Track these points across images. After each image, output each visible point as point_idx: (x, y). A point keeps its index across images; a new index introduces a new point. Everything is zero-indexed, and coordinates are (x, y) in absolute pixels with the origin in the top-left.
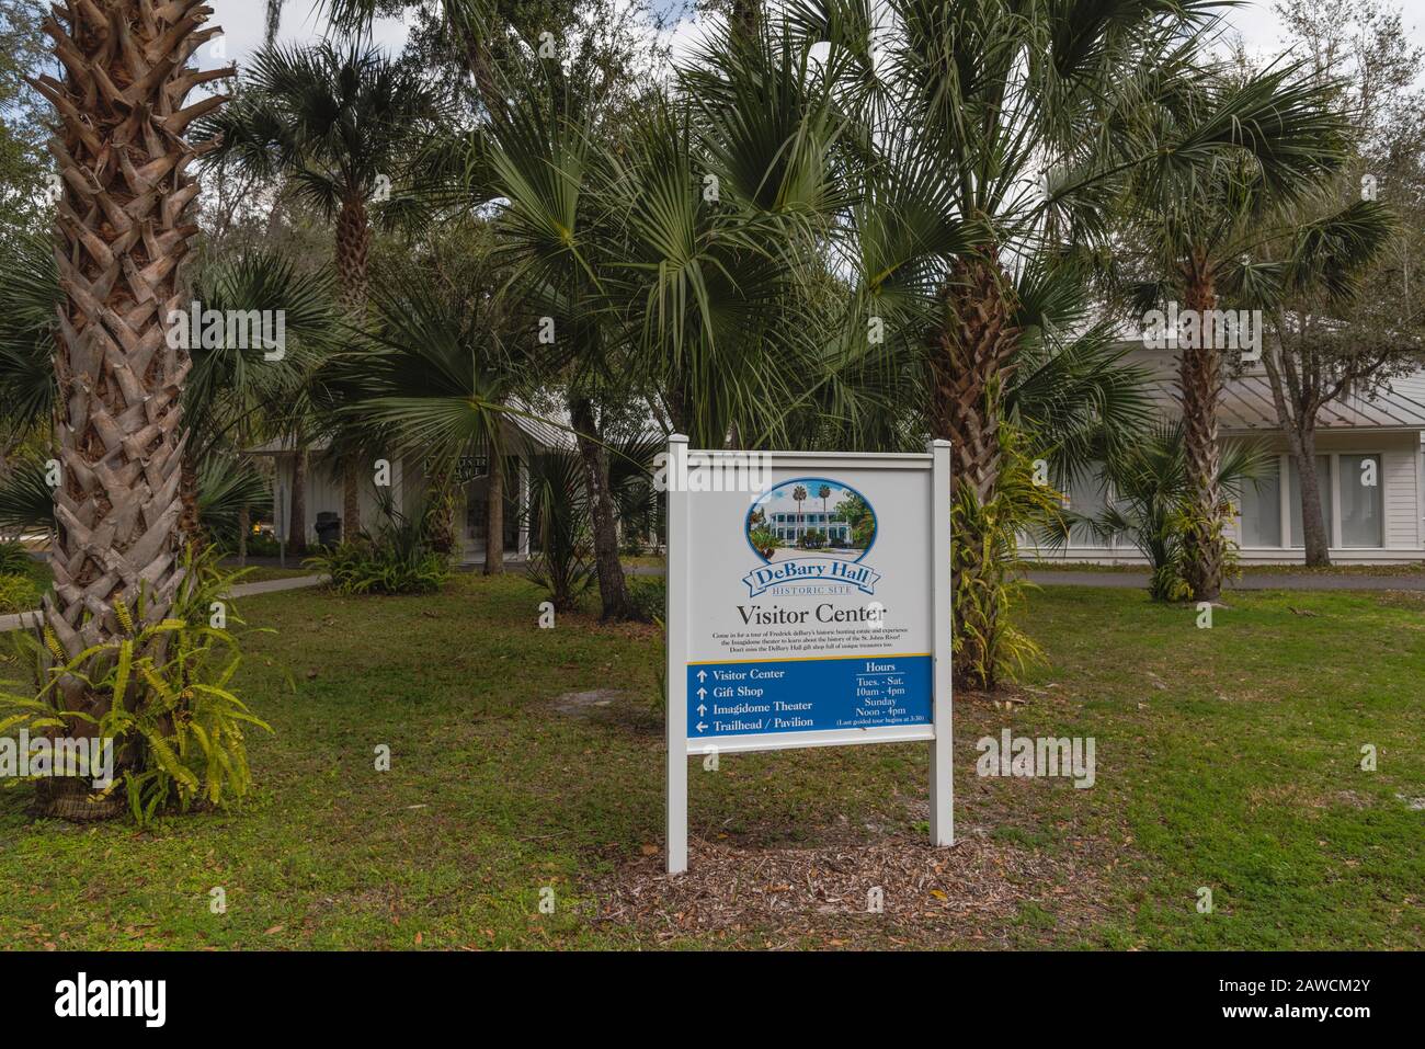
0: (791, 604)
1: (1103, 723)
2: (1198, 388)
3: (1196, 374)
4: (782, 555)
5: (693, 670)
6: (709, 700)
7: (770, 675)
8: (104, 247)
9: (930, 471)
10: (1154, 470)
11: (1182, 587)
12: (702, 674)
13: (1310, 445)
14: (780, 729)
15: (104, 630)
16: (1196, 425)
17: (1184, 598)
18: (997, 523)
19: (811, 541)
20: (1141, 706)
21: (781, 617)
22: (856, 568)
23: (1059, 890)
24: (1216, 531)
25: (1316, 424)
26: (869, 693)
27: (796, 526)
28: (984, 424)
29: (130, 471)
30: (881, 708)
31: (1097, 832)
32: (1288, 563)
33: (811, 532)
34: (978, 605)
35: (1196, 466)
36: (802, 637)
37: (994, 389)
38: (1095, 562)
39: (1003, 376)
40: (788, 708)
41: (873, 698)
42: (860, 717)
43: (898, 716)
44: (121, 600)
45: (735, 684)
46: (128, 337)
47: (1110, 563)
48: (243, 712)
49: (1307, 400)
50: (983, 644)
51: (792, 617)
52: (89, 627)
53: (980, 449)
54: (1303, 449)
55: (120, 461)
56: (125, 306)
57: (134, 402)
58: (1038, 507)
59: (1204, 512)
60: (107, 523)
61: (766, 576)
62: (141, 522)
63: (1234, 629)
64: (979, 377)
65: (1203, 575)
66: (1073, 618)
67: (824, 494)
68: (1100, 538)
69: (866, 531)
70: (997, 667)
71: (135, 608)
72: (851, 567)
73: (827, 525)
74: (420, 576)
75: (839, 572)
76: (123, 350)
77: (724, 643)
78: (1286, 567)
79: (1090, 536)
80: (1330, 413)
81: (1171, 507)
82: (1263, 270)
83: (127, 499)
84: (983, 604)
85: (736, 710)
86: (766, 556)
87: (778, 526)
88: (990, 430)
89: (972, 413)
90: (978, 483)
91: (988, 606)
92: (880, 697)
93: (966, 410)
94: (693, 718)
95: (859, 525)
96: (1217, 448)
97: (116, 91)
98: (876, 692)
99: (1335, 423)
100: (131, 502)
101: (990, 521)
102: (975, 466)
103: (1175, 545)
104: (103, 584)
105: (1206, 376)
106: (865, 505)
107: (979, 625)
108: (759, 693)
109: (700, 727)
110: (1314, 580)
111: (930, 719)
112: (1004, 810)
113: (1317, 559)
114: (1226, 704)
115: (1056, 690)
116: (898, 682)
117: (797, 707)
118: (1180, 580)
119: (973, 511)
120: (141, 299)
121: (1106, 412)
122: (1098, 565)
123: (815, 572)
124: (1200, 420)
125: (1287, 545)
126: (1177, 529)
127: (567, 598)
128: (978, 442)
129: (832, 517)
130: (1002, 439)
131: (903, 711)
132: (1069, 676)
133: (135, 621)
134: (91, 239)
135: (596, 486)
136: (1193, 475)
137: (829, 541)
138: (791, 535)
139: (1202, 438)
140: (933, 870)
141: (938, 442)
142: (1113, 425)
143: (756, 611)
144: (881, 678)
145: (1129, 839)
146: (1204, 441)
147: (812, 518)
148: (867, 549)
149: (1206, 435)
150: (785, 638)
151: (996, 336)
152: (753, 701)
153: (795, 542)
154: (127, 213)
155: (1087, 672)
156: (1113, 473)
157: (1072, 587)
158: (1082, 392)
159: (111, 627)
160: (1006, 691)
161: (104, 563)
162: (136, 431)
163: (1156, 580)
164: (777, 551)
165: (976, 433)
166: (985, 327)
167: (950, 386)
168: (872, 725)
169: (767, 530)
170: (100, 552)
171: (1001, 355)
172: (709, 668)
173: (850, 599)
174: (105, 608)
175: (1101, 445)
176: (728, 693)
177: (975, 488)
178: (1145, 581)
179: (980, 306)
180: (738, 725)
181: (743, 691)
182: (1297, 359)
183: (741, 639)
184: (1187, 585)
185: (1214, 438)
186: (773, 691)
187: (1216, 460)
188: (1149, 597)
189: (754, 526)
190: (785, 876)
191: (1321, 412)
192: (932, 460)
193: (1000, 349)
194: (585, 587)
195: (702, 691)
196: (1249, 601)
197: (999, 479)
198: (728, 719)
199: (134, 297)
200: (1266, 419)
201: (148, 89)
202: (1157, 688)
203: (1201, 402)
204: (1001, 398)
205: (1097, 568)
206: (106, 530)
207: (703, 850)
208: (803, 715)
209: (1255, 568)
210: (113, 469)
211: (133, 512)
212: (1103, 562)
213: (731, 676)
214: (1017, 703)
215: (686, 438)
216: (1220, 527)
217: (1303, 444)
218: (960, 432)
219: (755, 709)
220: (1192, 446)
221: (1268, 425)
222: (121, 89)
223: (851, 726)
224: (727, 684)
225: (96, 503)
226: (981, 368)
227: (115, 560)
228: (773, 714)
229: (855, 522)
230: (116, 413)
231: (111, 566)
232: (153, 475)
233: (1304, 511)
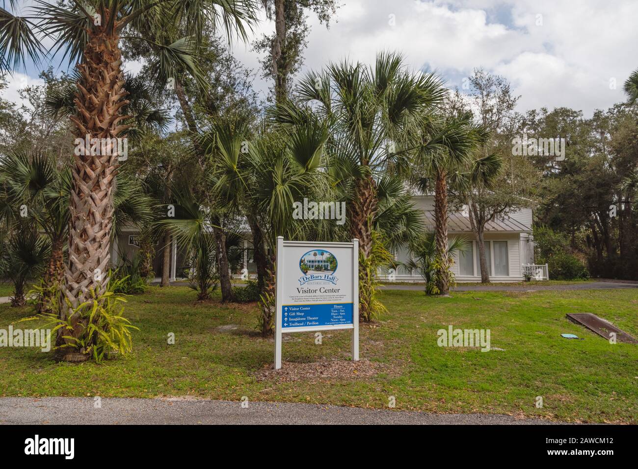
0: (312, 287)
1: (405, 331)
2: (440, 217)
3: (440, 212)
4: (310, 272)
5: (284, 307)
6: (288, 317)
7: (306, 309)
8: (92, 172)
9: (353, 248)
10: (425, 247)
11: (436, 290)
12: (286, 308)
13: (482, 237)
14: (309, 325)
15: (86, 298)
16: (440, 230)
17: (437, 293)
18: (371, 264)
19: (318, 269)
20: (417, 326)
21: (309, 291)
22: (331, 277)
23: (389, 371)
24: (447, 269)
25: (484, 229)
26: (335, 314)
27: (314, 264)
28: (367, 231)
29: (96, 245)
30: (338, 319)
31: (401, 359)
32: (476, 282)
33: (318, 266)
34: (365, 292)
35: (440, 245)
36: (316, 297)
37: (370, 219)
38: (407, 281)
39: (373, 214)
40: (311, 319)
41: (336, 316)
42: (332, 322)
43: (343, 321)
44: (92, 287)
45: (296, 312)
46: (98, 201)
47: (412, 282)
48: (129, 324)
49: (481, 221)
50: (366, 306)
51: (313, 292)
52: (81, 297)
53: (365, 239)
54: (480, 239)
55: (93, 242)
56: (97, 191)
57: (98, 222)
58: (384, 259)
59: (443, 262)
60: (89, 262)
61: (305, 279)
62: (99, 262)
63: (453, 304)
64: (365, 215)
65: (443, 285)
66: (397, 301)
67: (322, 254)
68: (407, 271)
69: (334, 266)
70: (371, 314)
71: (95, 290)
72: (330, 276)
73: (323, 264)
74: (137, 287)
75: (326, 278)
76: (96, 205)
77: (293, 299)
78: (475, 283)
79: (404, 271)
80: (489, 226)
81: (432, 261)
82: (463, 175)
83: (95, 254)
84: (366, 292)
85: (296, 320)
86: (305, 273)
87: (309, 264)
88: (369, 233)
89: (363, 227)
90: (365, 251)
91: (368, 293)
92: (338, 316)
93: (361, 226)
94: (283, 322)
95: (332, 264)
96: (447, 239)
97: (99, 123)
98: (337, 314)
99: (491, 229)
100: (96, 255)
101: (369, 263)
102: (364, 245)
103: (433, 274)
104: (86, 282)
105: (443, 213)
106: (334, 258)
107: (365, 300)
108: (303, 314)
109: (285, 324)
110: (484, 288)
111: (352, 322)
112: (374, 354)
113: (485, 280)
114: (444, 326)
115: (390, 322)
116: (343, 311)
117: (314, 319)
118: (435, 287)
119: (363, 260)
120: (102, 189)
121: (407, 226)
122: (408, 283)
123: (319, 278)
124: (441, 229)
125: (476, 275)
126: (434, 268)
127: (206, 294)
128: (365, 237)
129: (324, 261)
130: (373, 236)
131: (344, 320)
132: (395, 318)
133: (96, 294)
134: (88, 170)
135: (221, 250)
136: (439, 248)
137: (324, 269)
138: (312, 266)
139: (442, 235)
140: (353, 366)
141: (355, 239)
142: (409, 230)
143: (302, 289)
144: (338, 310)
145: (410, 360)
146: (443, 236)
147: (319, 261)
148: (334, 271)
149: (443, 234)
150: (310, 298)
151: (371, 201)
152: (301, 317)
153: (314, 269)
154: (100, 162)
155: (401, 317)
156: (412, 248)
157: (398, 290)
158: (399, 218)
159: (89, 296)
160: (373, 322)
161: (86, 275)
162: (99, 232)
163: (427, 287)
164: (308, 271)
165: (364, 234)
166: (367, 198)
167: (355, 218)
168: (335, 324)
169: (306, 265)
170: (86, 271)
171: (372, 208)
172: (288, 307)
173: (331, 286)
174: (86, 290)
175: (406, 237)
176: (294, 314)
177: (364, 252)
178: (424, 288)
179: (365, 191)
180: (296, 324)
181: (298, 314)
182: (477, 205)
183: (298, 298)
184: (437, 289)
185: (446, 235)
186: (307, 314)
187: (447, 244)
188: (425, 293)
189: (302, 264)
190: (311, 369)
191: (486, 225)
192: (353, 245)
193: (372, 206)
194: (213, 290)
195: (286, 314)
196: (459, 295)
197: (372, 249)
198: (293, 322)
199: (100, 188)
200: (468, 227)
201: (109, 123)
202: (423, 322)
203: (442, 222)
204: (372, 222)
205: (407, 284)
206: (89, 264)
207: (285, 364)
208: (315, 321)
209: (464, 284)
210: (91, 244)
211: (96, 259)
212: (410, 282)
213: (295, 309)
214: (377, 326)
215: (283, 237)
216: (449, 267)
217: (480, 237)
218: (359, 234)
219: (301, 319)
220: (438, 237)
221: (468, 230)
222: (101, 123)
223: (330, 324)
224: (293, 311)
225: (85, 255)
226: (366, 212)
227: (90, 274)
228: (307, 320)
229: (331, 263)
230: (92, 226)
231: (89, 276)
232: (103, 246)
233: (481, 262)
